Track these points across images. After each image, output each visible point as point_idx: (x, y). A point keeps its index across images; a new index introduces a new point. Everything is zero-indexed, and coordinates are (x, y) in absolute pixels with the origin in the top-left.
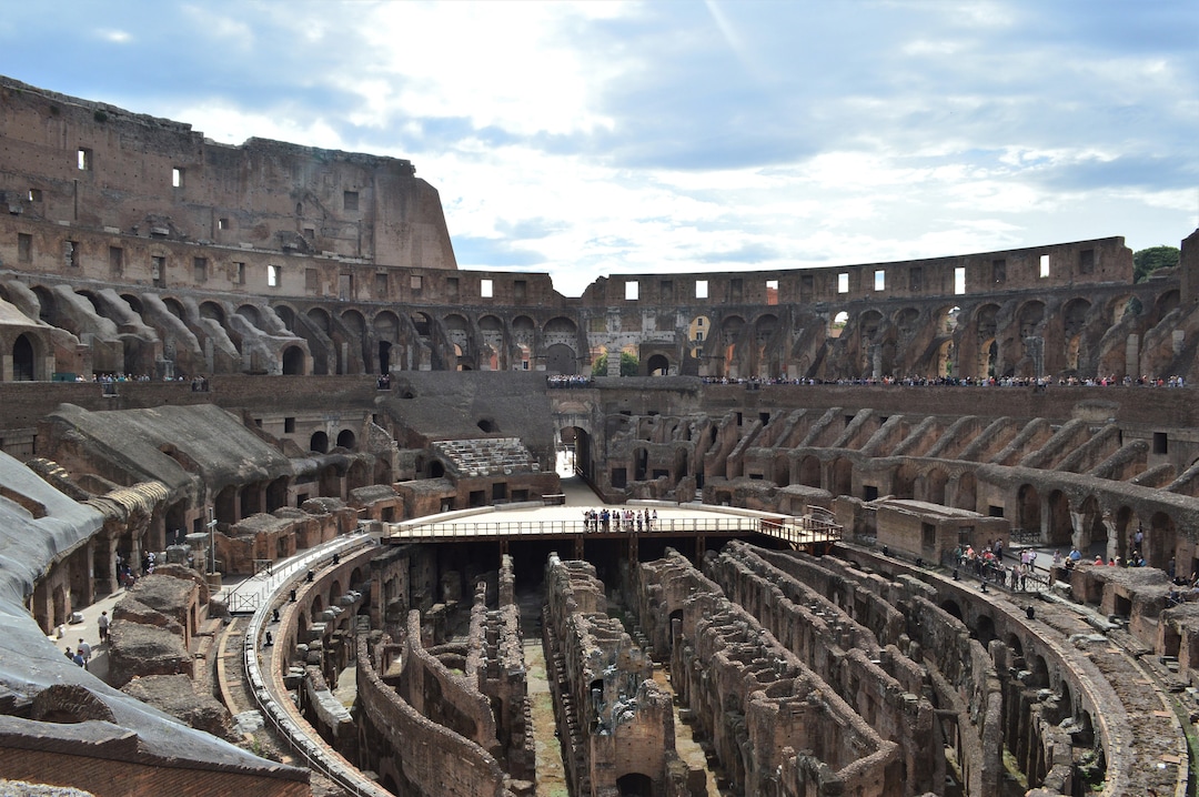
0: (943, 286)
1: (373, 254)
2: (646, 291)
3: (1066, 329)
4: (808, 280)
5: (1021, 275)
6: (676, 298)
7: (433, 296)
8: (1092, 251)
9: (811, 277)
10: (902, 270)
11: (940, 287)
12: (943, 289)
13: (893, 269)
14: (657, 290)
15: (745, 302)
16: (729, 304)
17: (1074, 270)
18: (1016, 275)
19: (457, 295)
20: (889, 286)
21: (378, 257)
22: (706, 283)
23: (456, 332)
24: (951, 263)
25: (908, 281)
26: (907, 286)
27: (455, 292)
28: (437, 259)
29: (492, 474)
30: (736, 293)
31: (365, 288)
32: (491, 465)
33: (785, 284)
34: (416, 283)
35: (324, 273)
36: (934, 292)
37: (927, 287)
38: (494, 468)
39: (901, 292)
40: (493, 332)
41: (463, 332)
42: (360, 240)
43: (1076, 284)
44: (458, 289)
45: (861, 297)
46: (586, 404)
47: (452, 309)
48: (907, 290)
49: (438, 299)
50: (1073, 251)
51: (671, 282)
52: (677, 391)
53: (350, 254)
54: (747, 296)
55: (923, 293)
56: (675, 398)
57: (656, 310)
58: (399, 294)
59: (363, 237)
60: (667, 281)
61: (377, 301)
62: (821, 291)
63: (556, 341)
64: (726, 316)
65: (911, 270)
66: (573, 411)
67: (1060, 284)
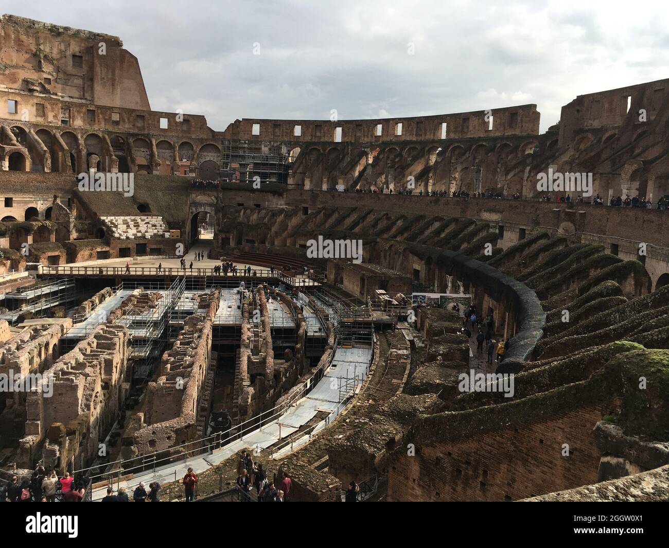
0: (434, 133)
1: (93, 97)
2: (264, 130)
3: (498, 163)
4: (360, 128)
5: (477, 128)
6: (282, 136)
7: (127, 126)
8: (517, 113)
9: (361, 125)
10: (412, 124)
11: (432, 134)
12: (434, 136)
13: (408, 122)
14: (270, 130)
15: (322, 140)
16: (313, 140)
17: (506, 126)
18: (474, 128)
19: (144, 126)
20: (404, 133)
21: (96, 99)
22: (300, 127)
23: (142, 150)
24: (439, 119)
25: (415, 130)
26: (415, 133)
27: (142, 124)
28: (137, 103)
29: (136, 237)
30: (318, 134)
31: (79, 118)
32: (138, 232)
33: (346, 129)
34: (116, 117)
35: (49, 107)
36: (430, 136)
37: (425, 134)
38: (139, 235)
39: (411, 136)
40: (167, 151)
41: (147, 150)
42: (84, 88)
43: (507, 134)
44: (144, 122)
45: (388, 139)
46: (213, 198)
47: (138, 135)
48: (414, 136)
49: (130, 128)
50: (507, 114)
51: (280, 125)
52: (271, 192)
53: (77, 96)
54: (324, 136)
55: (423, 138)
56: (270, 197)
57: (270, 142)
58: (103, 123)
59: (86, 86)
60: (276, 124)
61: (88, 127)
62: (366, 134)
63: (208, 159)
64: (310, 148)
65: (418, 123)
66: (204, 202)
67: (498, 134)
